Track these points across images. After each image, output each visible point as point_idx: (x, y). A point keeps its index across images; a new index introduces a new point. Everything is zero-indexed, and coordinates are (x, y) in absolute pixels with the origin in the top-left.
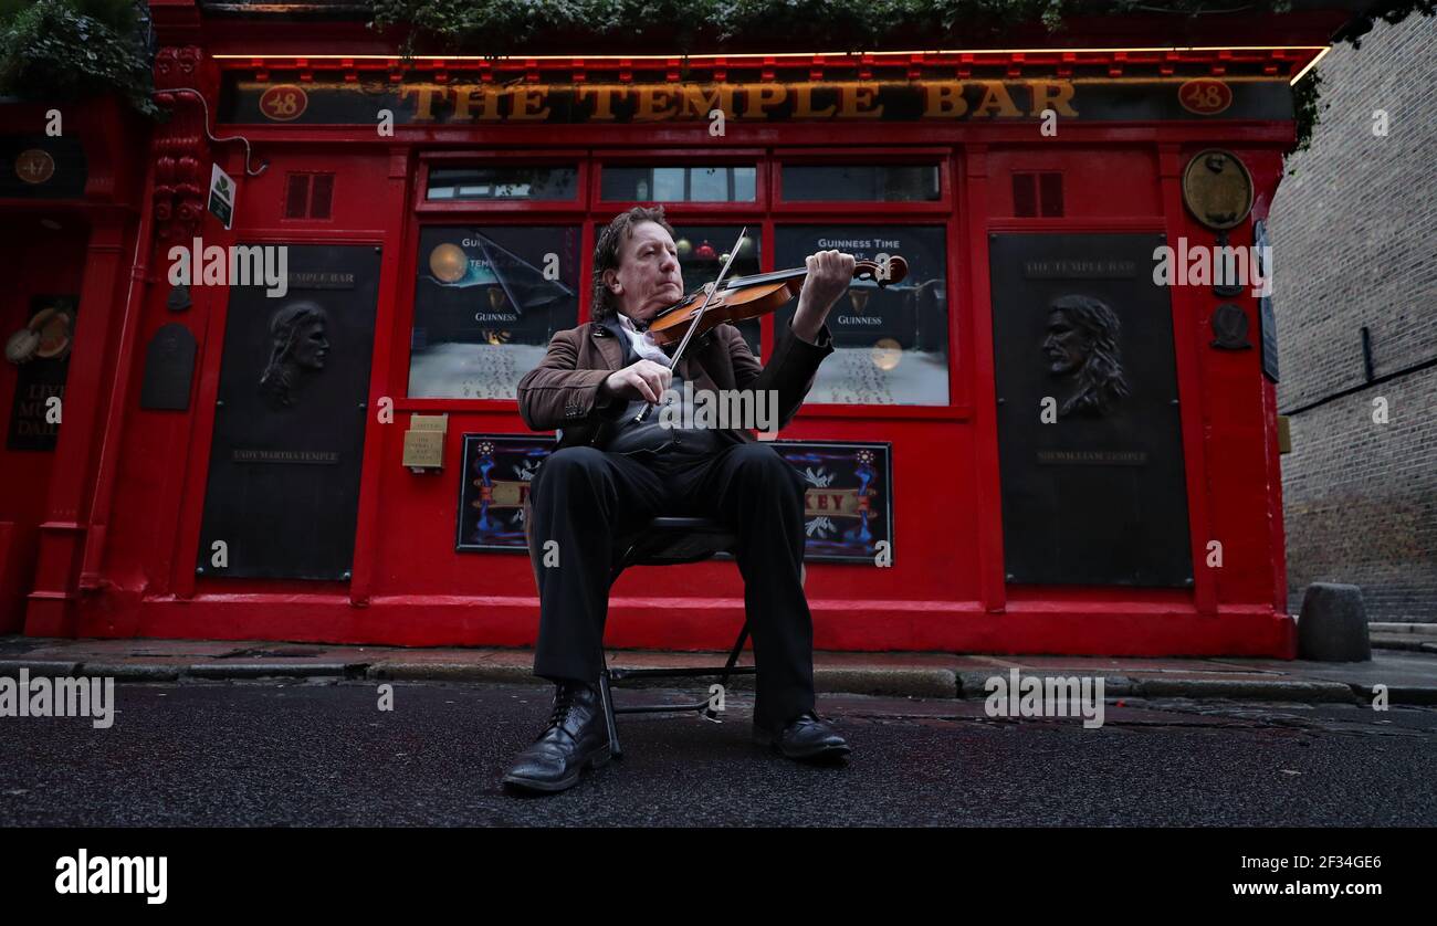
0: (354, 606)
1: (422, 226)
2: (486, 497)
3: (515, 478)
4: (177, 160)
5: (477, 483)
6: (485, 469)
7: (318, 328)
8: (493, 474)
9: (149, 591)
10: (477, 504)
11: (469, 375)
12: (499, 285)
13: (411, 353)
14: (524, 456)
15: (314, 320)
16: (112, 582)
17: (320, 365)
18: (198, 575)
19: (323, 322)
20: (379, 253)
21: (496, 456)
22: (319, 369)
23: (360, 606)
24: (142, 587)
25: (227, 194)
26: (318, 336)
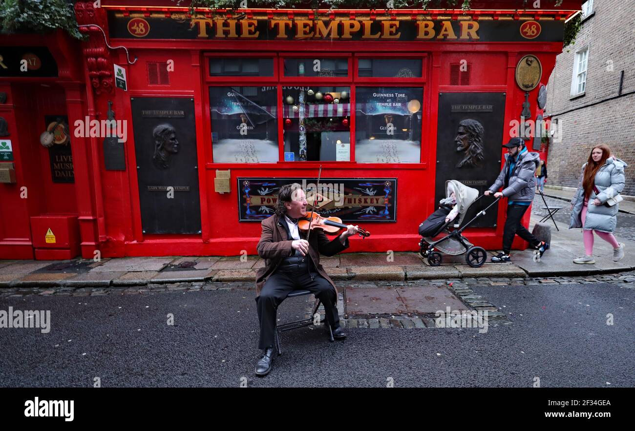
0: (204, 243)
1: (209, 87)
2: (248, 202)
3: (258, 194)
4: (97, 59)
5: (245, 196)
6: (247, 191)
7: (173, 136)
8: (251, 193)
9: (125, 240)
10: (245, 205)
11: (237, 152)
12: (244, 114)
13: (212, 144)
14: (261, 186)
15: (170, 133)
16: (111, 237)
17: (176, 151)
18: (144, 234)
19: (174, 133)
20: (193, 101)
21: (251, 186)
22: (176, 153)
23: (206, 242)
24: (123, 238)
25: (122, 76)
26: (173, 139)
